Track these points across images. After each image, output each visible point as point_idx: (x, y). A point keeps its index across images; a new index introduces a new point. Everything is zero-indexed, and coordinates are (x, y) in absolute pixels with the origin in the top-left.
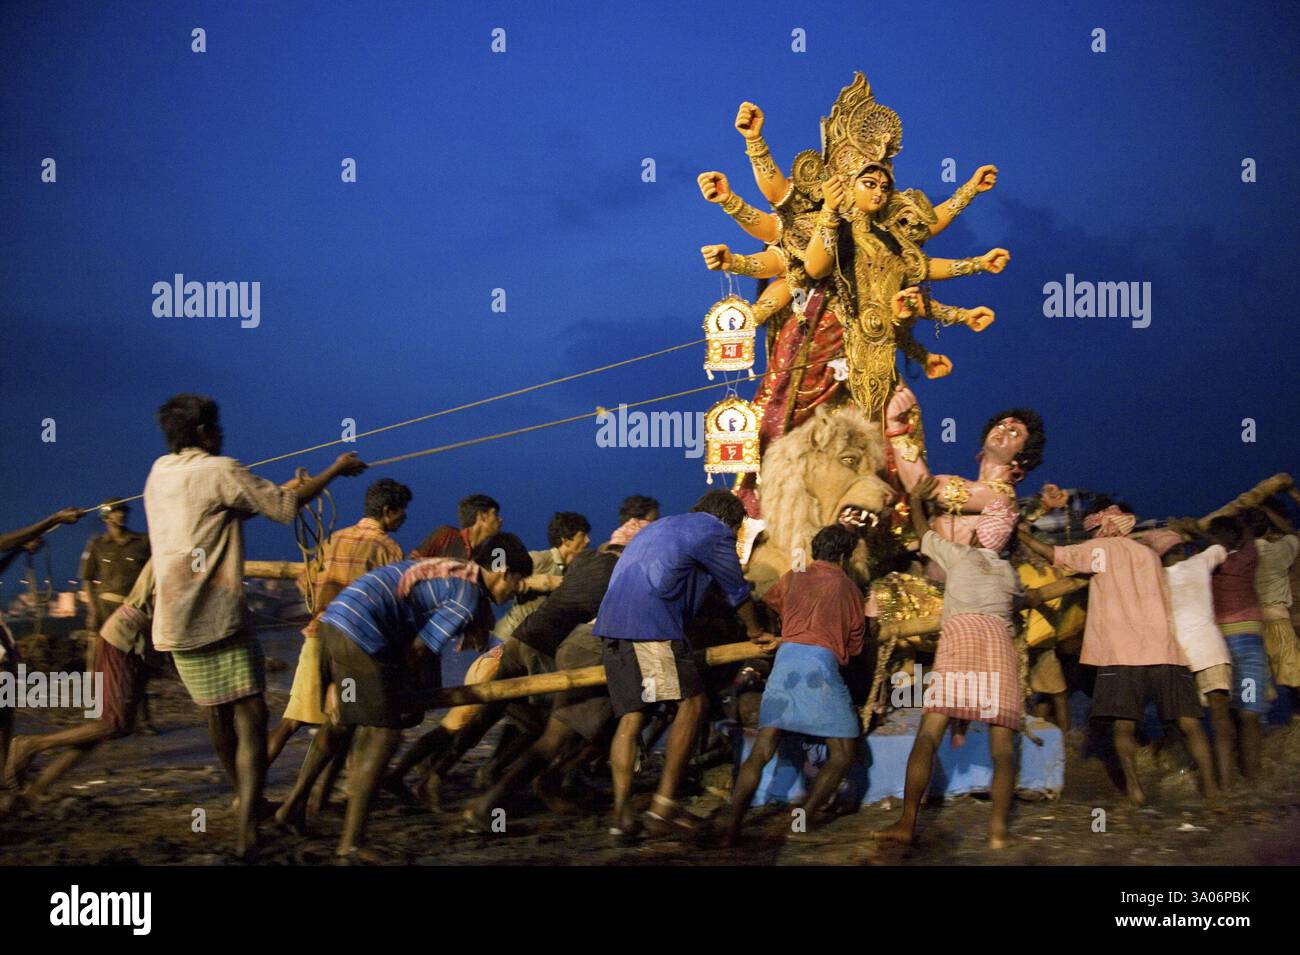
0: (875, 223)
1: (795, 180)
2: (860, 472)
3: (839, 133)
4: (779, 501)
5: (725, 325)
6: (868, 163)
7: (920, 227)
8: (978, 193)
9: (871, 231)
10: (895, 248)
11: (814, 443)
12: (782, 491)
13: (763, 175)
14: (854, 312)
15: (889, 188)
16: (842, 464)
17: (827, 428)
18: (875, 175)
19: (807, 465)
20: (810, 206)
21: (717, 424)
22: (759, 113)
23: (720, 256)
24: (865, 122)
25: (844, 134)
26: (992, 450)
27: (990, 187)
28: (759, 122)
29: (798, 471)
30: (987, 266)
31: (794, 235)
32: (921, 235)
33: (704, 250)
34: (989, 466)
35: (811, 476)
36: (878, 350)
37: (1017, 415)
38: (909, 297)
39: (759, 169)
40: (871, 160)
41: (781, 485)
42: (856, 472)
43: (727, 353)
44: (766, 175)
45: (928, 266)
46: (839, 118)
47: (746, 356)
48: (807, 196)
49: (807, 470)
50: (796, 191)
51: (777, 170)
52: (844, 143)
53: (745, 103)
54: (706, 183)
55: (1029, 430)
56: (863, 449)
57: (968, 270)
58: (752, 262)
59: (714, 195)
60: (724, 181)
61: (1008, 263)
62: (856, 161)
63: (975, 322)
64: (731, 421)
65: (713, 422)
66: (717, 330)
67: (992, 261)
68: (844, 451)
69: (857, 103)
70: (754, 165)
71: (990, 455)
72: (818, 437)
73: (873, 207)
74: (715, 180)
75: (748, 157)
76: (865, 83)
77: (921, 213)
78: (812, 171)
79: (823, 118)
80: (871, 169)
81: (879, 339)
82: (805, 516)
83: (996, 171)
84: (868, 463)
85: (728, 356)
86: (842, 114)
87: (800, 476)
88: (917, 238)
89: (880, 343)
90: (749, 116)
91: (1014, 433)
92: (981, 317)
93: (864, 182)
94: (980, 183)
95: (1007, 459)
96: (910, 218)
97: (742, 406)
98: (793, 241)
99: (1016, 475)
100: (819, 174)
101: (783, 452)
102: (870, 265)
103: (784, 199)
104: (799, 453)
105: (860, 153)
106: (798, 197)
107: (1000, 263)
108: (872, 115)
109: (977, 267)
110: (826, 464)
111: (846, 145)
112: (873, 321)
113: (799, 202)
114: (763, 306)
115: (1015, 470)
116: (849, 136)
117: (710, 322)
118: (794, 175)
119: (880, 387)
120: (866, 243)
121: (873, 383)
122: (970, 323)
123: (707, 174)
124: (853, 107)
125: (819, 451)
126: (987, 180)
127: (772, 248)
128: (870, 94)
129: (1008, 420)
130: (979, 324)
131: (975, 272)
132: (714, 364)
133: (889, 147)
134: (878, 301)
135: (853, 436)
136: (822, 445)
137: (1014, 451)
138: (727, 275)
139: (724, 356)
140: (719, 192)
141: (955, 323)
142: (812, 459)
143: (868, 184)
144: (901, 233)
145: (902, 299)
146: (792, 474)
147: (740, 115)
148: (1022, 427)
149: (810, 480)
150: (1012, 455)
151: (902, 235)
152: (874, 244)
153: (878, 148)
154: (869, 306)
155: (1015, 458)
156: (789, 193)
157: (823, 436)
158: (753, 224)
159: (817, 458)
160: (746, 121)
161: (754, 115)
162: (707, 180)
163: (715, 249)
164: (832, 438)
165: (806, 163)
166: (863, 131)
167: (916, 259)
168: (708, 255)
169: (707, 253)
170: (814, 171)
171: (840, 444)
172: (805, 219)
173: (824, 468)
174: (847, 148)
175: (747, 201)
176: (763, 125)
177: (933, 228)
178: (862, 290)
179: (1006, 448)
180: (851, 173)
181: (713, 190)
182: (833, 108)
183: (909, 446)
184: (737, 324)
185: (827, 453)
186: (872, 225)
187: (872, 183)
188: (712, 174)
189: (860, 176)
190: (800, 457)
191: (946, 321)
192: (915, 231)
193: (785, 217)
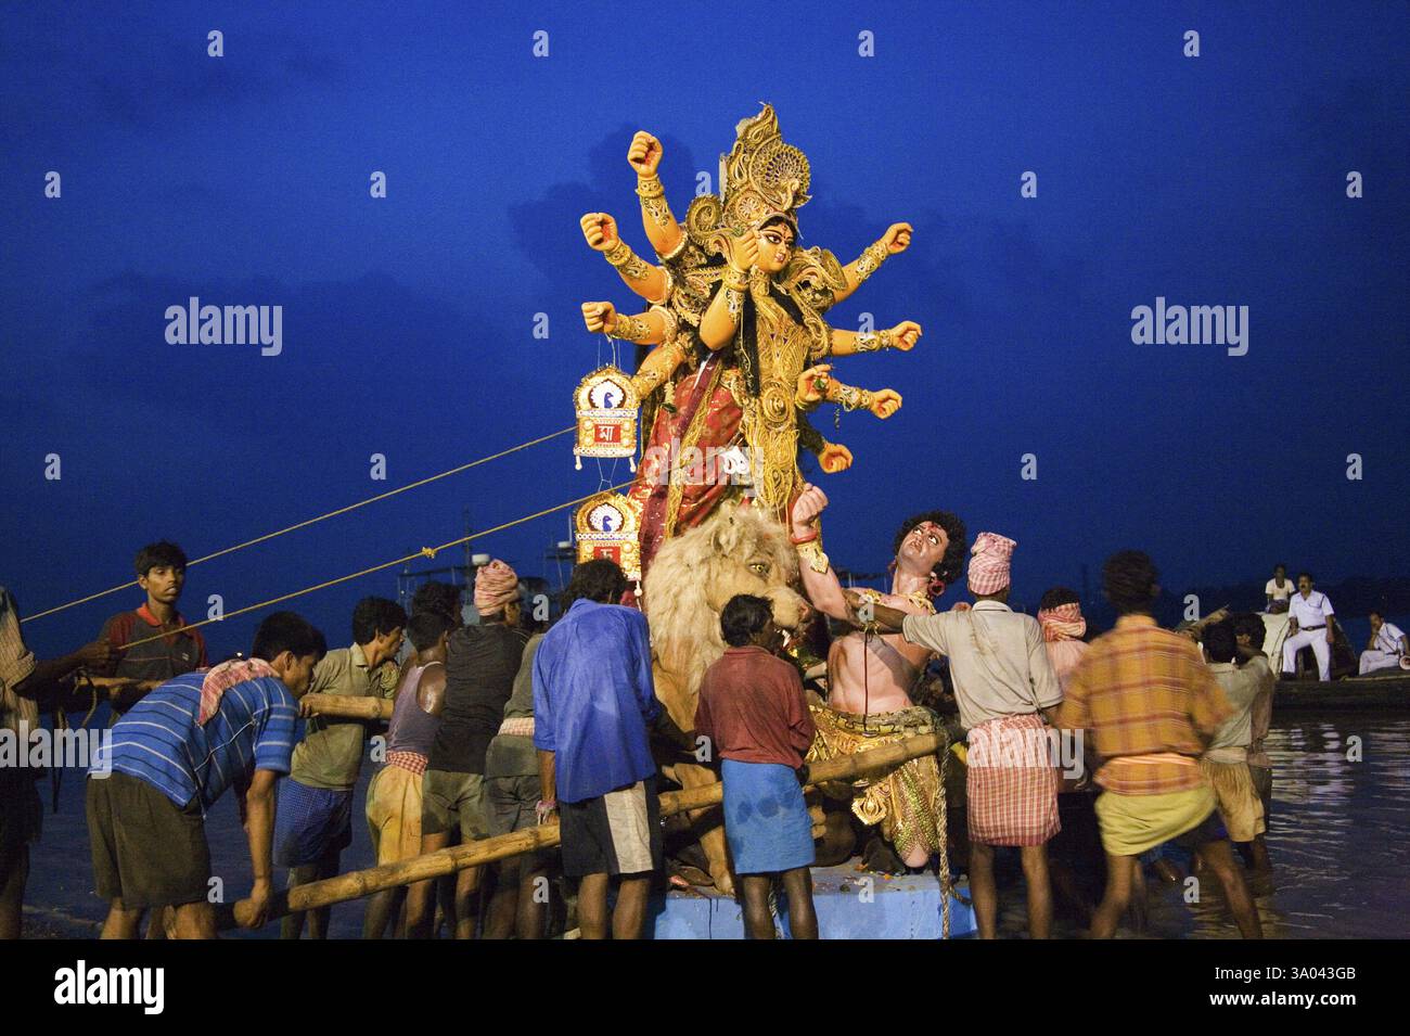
0: (774, 283)
1: (689, 229)
2: (769, 581)
3: (740, 175)
4: (673, 614)
5: (599, 400)
6: (772, 214)
7: (824, 292)
8: (890, 256)
9: (771, 295)
10: (797, 316)
11: (718, 546)
12: (677, 602)
13: (655, 220)
14: (755, 389)
15: (793, 245)
16: (750, 572)
17: (734, 528)
18: (780, 228)
19: (709, 571)
20: (704, 261)
21: (589, 523)
22: (658, 146)
23: (604, 317)
24: (771, 164)
25: (745, 175)
26: (909, 559)
27: (903, 248)
28: (657, 156)
29: (699, 578)
30: (896, 342)
31: (687, 295)
32: (825, 302)
33: (585, 306)
34: (904, 577)
35: (713, 584)
36: (780, 437)
37: (938, 519)
38: (820, 377)
39: (651, 213)
40: (776, 210)
41: (676, 596)
42: (766, 581)
43: (602, 435)
44: (658, 220)
45: (830, 339)
46: (741, 156)
47: (625, 441)
48: (701, 248)
49: (709, 578)
50: (690, 241)
51: (672, 216)
52: (746, 187)
53: (641, 133)
54: (591, 226)
55: (949, 536)
56: (771, 555)
57: (875, 345)
58: (637, 324)
59: (599, 241)
60: (613, 225)
61: (919, 339)
62: (758, 211)
63: (880, 407)
64: (606, 519)
65: (585, 520)
66: (588, 405)
67: (901, 336)
68: (751, 558)
69: (764, 139)
70: (643, 208)
71: (905, 564)
72: (723, 540)
73: (776, 266)
74: (603, 223)
75: (638, 196)
76: (774, 118)
77: (826, 275)
78: (709, 219)
79: (722, 155)
80: (775, 221)
81: (781, 424)
82: (705, 634)
83: (911, 230)
84: (779, 573)
85: (603, 440)
86: (745, 152)
87: (700, 585)
88: (820, 305)
89: (781, 429)
90: (646, 149)
91: (934, 540)
92: (886, 402)
93: (767, 236)
94: (892, 243)
95: (926, 569)
96: (814, 281)
97: (619, 500)
98: (683, 301)
99: (937, 589)
100: (716, 223)
101: (681, 556)
102: (772, 336)
103: (676, 251)
104: (700, 558)
105: (764, 201)
106: (691, 249)
107: (911, 338)
108: (778, 156)
109: (885, 342)
110: (733, 571)
111: (748, 190)
112: (775, 404)
113: (692, 255)
114: (646, 379)
115: (935, 582)
116: (751, 178)
117: (582, 395)
118: (688, 223)
119: (783, 482)
120: (767, 308)
121: (776, 475)
122: (874, 408)
123: (595, 214)
124: (757, 145)
125: (724, 556)
126: (899, 240)
127: (657, 307)
128: (778, 131)
129: (926, 524)
130: (884, 410)
131: (882, 348)
132: (587, 447)
133: (797, 196)
134: (780, 379)
135: (762, 541)
136: (727, 549)
137: (934, 560)
138: (610, 340)
139: (598, 439)
140: (606, 238)
141: (858, 407)
142: (715, 566)
143: (772, 239)
144: (802, 297)
145: (811, 378)
146: (691, 582)
147: (633, 147)
148: (942, 533)
149: (713, 590)
150: (932, 565)
151: (803, 299)
152: (776, 311)
153: (783, 196)
154: (771, 384)
155: (934, 569)
156: (683, 243)
157: (729, 537)
158: (640, 279)
159: (721, 564)
160: (642, 155)
161: (651, 147)
162: (593, 222)
163: (600, 307)
164: (740, 542)
165: (704, 209)
166: (768, 174)
167: (818, 330)
168: (591, 314)
169: (588, 312)
170: (711, 220)
171: (748, 549)
172: (698, 276)
173: (730, 576)
174: (749, 194)
175: (635, 250)
176: (661, 162)
177: (839, 295)
178: (764, 365)
179: (924, 557)
180: (752, 224)
181: (599, 235)
182: (735, 145)
183: (818, 555)
184: (615, 400)
185: (733, 558)
186: (771, 286)
187: (776, 238)
188: (600, 216)
189: (762, 228)
190: (703, 562)
191: (849, 405)
192: (817, 296)
193: (676, 273)
